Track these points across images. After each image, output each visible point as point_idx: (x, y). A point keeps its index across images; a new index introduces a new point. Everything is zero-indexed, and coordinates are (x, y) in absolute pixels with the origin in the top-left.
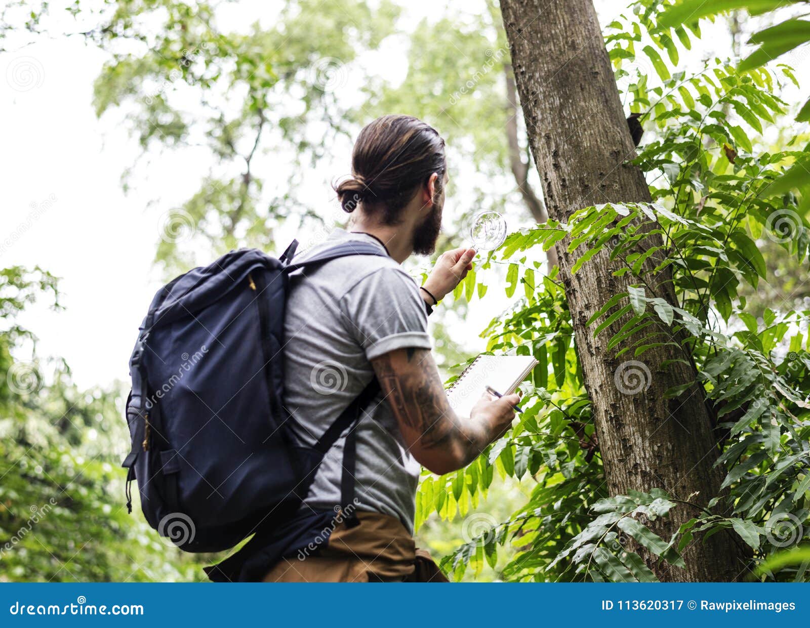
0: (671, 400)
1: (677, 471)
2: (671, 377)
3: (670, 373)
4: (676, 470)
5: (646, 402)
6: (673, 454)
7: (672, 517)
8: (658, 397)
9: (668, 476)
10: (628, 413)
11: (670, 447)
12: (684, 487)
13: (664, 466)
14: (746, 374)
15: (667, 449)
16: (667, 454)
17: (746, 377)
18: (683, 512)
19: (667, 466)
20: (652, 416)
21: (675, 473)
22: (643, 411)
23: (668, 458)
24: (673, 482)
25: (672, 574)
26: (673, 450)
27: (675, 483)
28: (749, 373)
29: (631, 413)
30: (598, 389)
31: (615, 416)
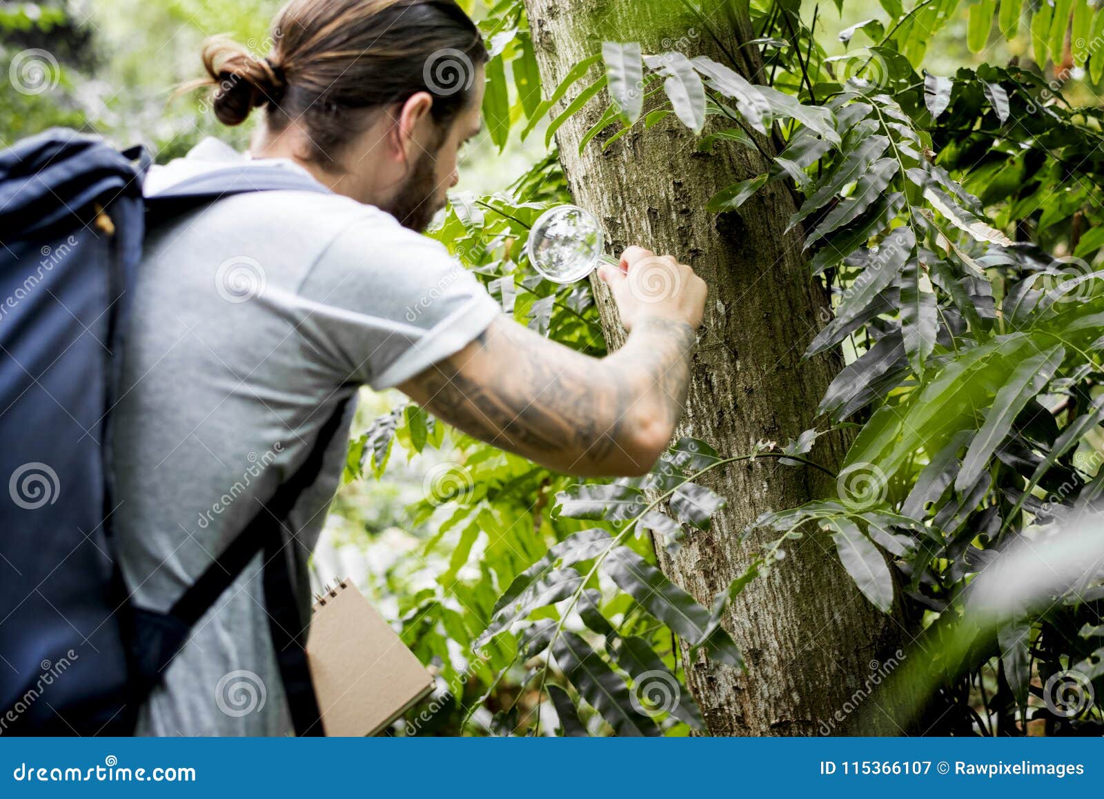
0: (723, 215)
1: (737, 358)
2: (722, 162)
3: (719, 155)
4: (735, 355)
5: (674, 216)
6: (728, 324)
7: (728, 449)
8: (697, 205)
9: (719, 367)
10: (640, 238)
11: (722, 310)
12: (750, 391)
13: (711, 348)
14: (869, 172)
15: (716, 312)
16: (716, 325)
17: (870, 180)
18: (748, 438)
19: (717, 348)
20: (686, 245)
21: (733, 361)
22: (668, 235)
23: (718, 332)
24: (728, 378)
25: (729, 557)
26: (728, 316)
27: (734, 383)
28: (874, 168)
29: (645, 237)
30: (582, 183)
31: (615, 243)
